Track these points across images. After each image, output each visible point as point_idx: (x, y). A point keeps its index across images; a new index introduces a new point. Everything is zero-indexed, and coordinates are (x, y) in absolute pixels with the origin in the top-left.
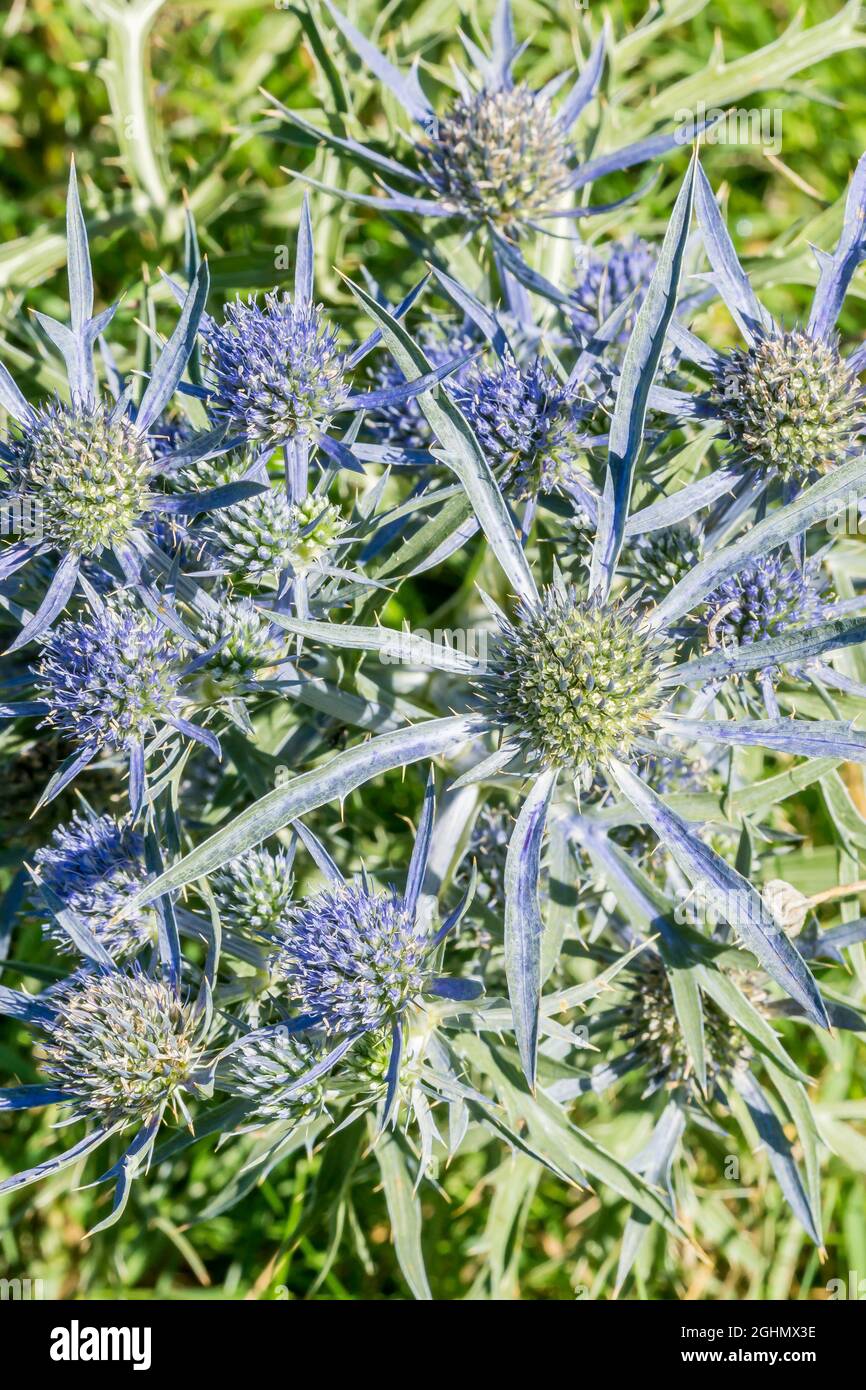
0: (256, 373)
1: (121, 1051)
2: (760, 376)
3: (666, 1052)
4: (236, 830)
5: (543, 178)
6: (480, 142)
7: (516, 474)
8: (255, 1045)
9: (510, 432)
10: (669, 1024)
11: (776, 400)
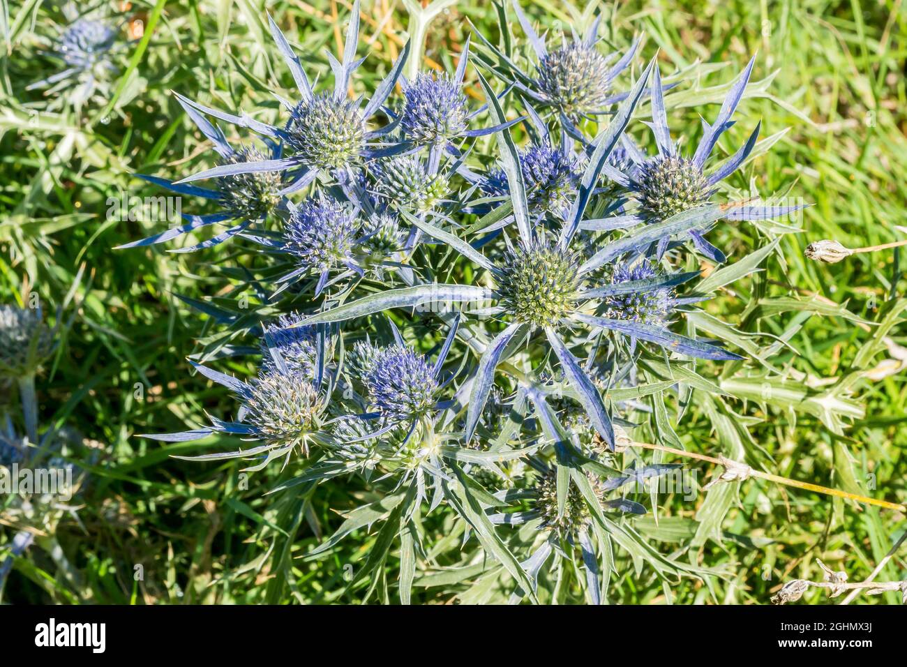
0: (423, 104)
1: (283, 406)
2: (662, 170)
3: (549, 508)
4: (361, 305)
5: (592, 93)
6: (565, 67)
7: (538, 195)
8: (347, 421)
9: (539, 173)
10: (553, 494)
11: (667, 182)
